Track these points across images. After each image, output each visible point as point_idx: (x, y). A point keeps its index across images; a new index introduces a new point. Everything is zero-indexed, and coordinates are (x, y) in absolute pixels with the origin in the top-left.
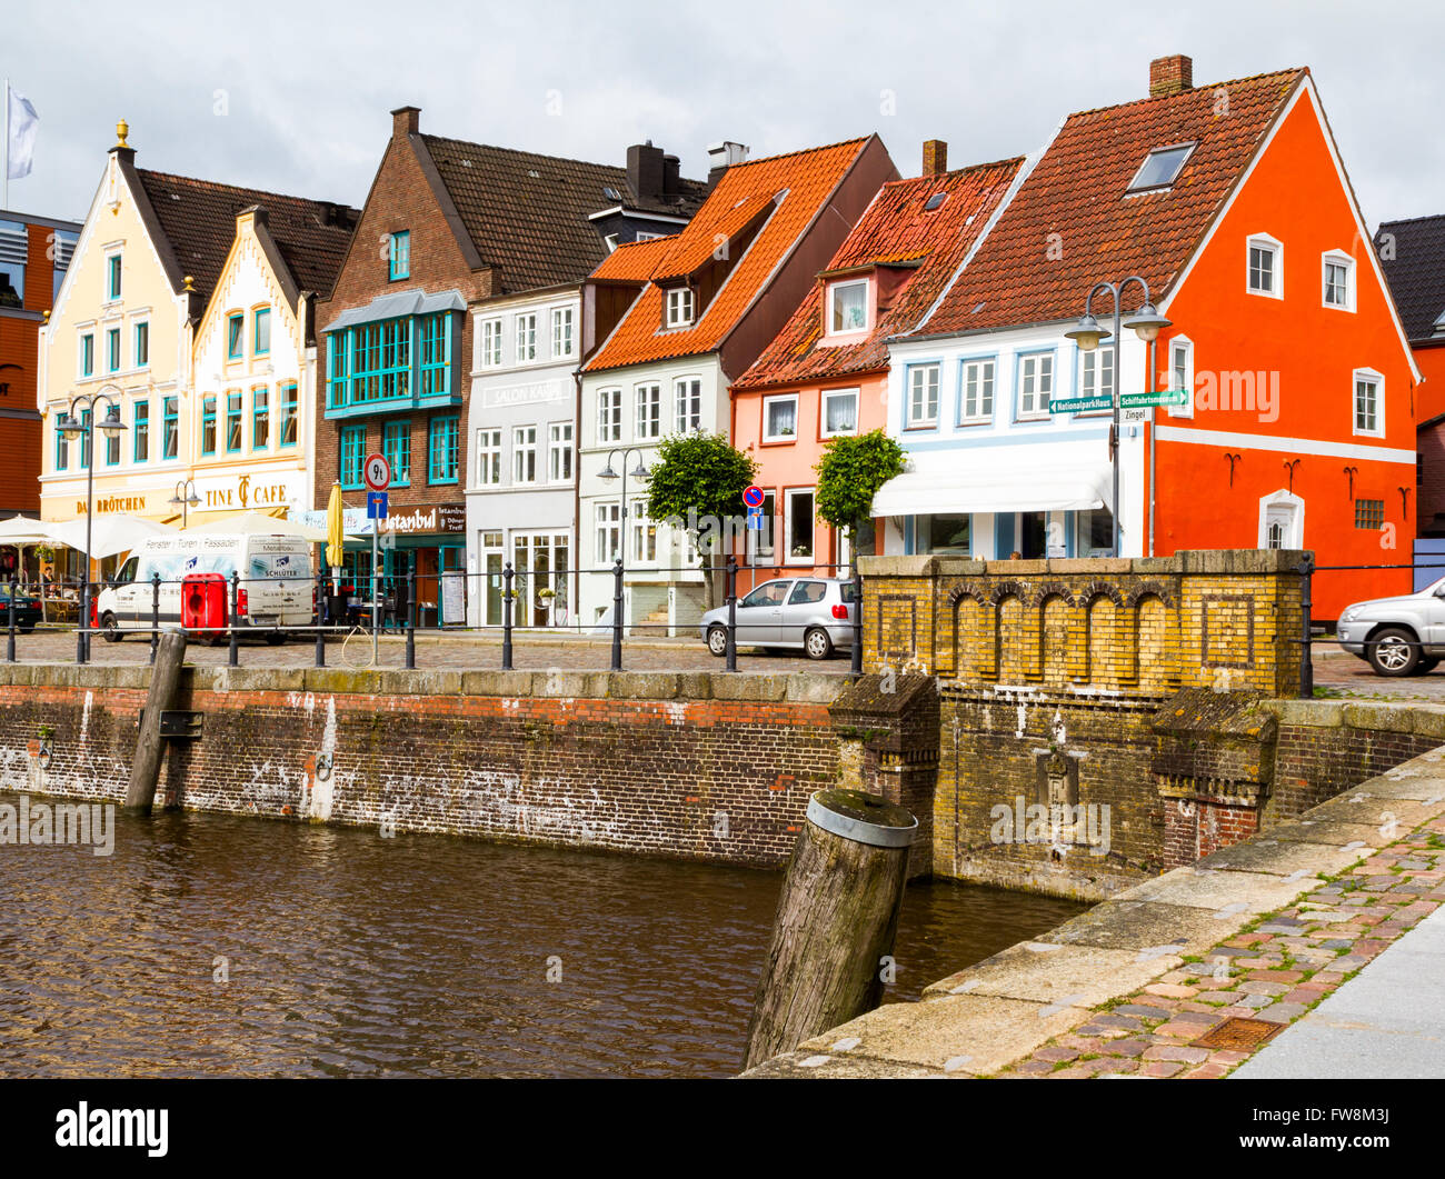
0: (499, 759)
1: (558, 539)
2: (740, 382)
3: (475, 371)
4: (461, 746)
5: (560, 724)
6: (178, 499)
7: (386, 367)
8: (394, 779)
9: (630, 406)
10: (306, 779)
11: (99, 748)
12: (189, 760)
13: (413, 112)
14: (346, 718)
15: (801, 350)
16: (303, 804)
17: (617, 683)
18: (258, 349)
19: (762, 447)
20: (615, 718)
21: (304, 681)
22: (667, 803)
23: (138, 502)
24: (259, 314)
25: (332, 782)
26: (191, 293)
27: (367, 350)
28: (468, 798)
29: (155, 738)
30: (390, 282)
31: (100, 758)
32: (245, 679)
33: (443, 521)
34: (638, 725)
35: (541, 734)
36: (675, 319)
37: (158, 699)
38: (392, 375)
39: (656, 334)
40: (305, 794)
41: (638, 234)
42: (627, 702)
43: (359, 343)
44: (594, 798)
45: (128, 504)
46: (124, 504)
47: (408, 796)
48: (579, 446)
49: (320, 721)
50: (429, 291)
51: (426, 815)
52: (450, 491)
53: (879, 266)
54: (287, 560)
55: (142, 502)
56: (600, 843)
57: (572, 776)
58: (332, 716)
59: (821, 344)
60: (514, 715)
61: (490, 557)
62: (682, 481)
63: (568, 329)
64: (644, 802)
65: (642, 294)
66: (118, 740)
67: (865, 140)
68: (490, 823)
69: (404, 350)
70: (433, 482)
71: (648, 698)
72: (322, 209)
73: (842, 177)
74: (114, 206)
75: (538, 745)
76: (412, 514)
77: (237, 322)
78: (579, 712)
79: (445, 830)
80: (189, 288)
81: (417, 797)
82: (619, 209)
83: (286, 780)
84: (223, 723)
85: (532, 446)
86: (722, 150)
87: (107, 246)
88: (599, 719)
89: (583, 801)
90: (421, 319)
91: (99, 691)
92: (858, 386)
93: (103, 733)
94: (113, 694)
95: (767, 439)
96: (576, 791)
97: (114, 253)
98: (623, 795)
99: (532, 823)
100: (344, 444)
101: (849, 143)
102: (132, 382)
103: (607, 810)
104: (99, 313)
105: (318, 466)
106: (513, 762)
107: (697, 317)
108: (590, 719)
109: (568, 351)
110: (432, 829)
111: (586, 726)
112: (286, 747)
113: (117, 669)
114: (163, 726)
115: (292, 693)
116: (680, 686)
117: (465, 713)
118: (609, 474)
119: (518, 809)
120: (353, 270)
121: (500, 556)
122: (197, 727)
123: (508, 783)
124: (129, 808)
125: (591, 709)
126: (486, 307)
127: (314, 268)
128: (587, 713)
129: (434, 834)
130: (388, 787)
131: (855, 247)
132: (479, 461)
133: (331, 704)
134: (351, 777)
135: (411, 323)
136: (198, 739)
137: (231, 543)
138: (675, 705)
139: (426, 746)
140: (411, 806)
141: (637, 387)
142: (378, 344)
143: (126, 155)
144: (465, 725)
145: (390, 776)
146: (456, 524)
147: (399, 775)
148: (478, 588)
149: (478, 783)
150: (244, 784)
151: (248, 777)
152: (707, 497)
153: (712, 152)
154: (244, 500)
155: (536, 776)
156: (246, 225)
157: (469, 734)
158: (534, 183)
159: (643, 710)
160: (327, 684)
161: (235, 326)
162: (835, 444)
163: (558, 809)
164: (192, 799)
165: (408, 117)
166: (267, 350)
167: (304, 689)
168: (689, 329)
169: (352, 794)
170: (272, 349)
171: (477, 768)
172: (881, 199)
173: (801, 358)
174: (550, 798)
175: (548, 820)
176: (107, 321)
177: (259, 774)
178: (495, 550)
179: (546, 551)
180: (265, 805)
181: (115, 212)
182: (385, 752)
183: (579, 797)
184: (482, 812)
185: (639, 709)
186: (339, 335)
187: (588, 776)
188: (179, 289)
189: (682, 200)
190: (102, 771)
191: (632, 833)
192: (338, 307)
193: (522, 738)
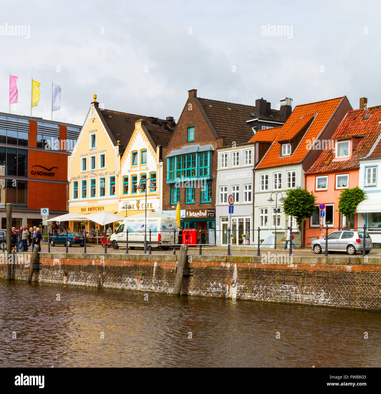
0: (291, 281)
1: (246, 219)
2: (308, 172)
3: (218, 169)
4: (278, 277)
5: (311, 271)
6: (124, 207)
7: (188, 168)
8: (256, 287)
9: (271, 180)
10: (228, 287)
11: (159, 278)
12: (189, 281)
13: (195, 91)
14: (240, 270)
15: (327, 162)
16: (227, 294)
17: (329, 260)
18: (142, 162)
19: (315, 192)
20: (329, 270)
21: (226, 259)
22: (346, 294)
23: (102, 208)
24: (142, 152)
25: (236, 288)
26: (119, 146)
27: (181, 162)
28: (281, 292)
29: (181, 275)
30: (188, 142)
31: (160, 281)
32: (207, 259)
33: (209, 214)
34: (336, 272)
35: (304, 274)
36: (285, 153)
37: (182, 264)
38: (190, 170)
39: (279, 157)
40: (228, 291)
41: (262, 127)
42: (332, 265)
43: (179, 160)
44: (322, 292)
45: (99, 209)
46: (97, 209)
47: (261, 291)
48: (254, 191)
49: (232, 270)
50: (201, 145)
51: (267, 297)
52: (208, 205)
53: (353, 137)
54: (171, 225)
55: (103, 208)
56: (324, 305)
57: (315, 286)
58: (236, 269)
59: (334, 160)
60: (296, 269)
61: (224, 225)
62: (296, 202)
63: (250, 156)
64: (339, 293)
65: (272, 145)
66: (165, 276)
67: (342, 98)
68: (289, 299)
69: (194, 163)
70: (202, 202)
71: (339, 264)
72: (151, 119)
73: (336, 109)
74: (93, 120)
75: (303, 278)
76: (199, 212)
77: (135, 154)
78: (317, 268)
79: (274, 301)
80: (118, 144)
81: (264, 292)
82: (257, 119)
83: (221, 287)
84: (200, 271)
85: (238, 191)
86: (285, 100)
87: (90, 132)
88: (323, 270)
89: (319, 293)
90: (199, 153)
91: (159, 262)
92: (349, 173)
93: (161, 274)
94: (163, 263)
95: (317, 189)
96: (316, 290)
97: (93, 134)
98: (332, 291)
99: (302, 299)
100: (172, 191)
101: (337, 99)
102: (99, 172)
103: (327, 295)
104: (88, 152)
105: (163, 197)
106: (296, 282)
107: (292, 152)
108: (321, 270)
109: (250, 163)
110: (270, 301)
111: (319, 272)
112: (221, 278)
113: (164, 256)
114: (183, 272)
115: (222, 263)
116: (350, 261)
117: (279, 268)
118: (271, 200)
119: (298, 295)
120: (175, 138)
121: (227, 224)
122: (192, 272)
123: (294, 288)
124: (175, 294)
125: (321, 267)
126: (222, 150)
127: (158, 138)
128: (320, 268)
129: (270, 302)
130: (255, 289)
131: (341, 131)
132: (220, 196)
133: (235, 266)
134: (243, 286)
135: (196, 155)
136: (192, 275)
137: (156, 220)
138: (348, 266)
139: (267, 278)
140: (262, 294)
141: (274, 174)
142: (185, 161)
143: (96, 104)
144: (280, 272)
145: (255, 286)
146: (212, 215)
147: (258, 286)
148: (220, 234)
149: (284, 288)
150: (208, 288)
151: (209, 286)
152: (303, 207)
153: (281, 101)
154: (138, 208)
155: (303, 286)
156: (138, 125)
157: (281, 274)
158: (229, 111)
159: (338, 267)
160: (234, 260)
161: (134, 155)
162: (344, 191)
163: (311, 295)
164: (191, 292)
165: (193, 93)
166: (146, 163)
167: (226, 261)
168: (290, 156)
169: (243, 291)
170: (147, 162)
171: (284, 284)
172: (347, 116)
173: (328, 165)
174: (308, 292)
175: (308, 298)
176: (91, 154)
177: (212, 285)
178: (225, 222)
179: (243, 223)
180: (215, 294)
181: (93, 121)
182: (254, 279)
183: (318, 292)
184: (286, 296)
185: (336, 267)
186: (171, 158)
187: (320, 286)
188: (115, 145)
189: (272, 116)
190: (161, 284)
191: (335, 302)
192: (170, 150)
193: (298, 275)
